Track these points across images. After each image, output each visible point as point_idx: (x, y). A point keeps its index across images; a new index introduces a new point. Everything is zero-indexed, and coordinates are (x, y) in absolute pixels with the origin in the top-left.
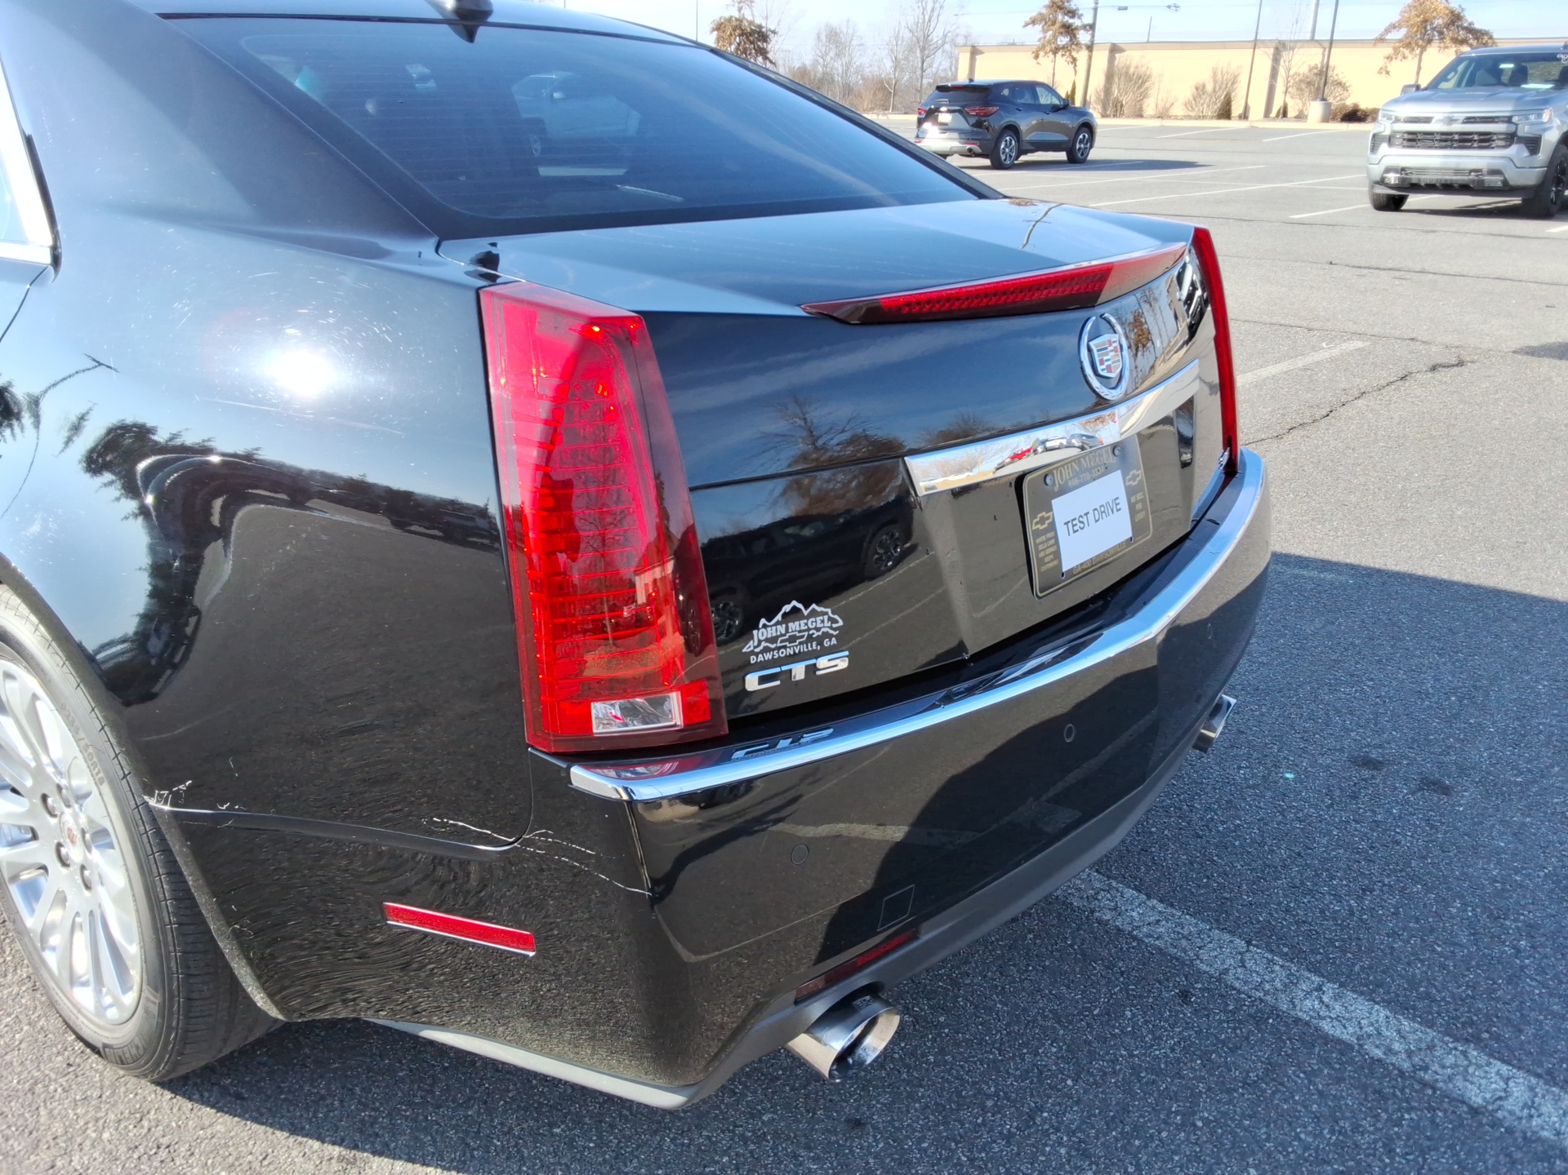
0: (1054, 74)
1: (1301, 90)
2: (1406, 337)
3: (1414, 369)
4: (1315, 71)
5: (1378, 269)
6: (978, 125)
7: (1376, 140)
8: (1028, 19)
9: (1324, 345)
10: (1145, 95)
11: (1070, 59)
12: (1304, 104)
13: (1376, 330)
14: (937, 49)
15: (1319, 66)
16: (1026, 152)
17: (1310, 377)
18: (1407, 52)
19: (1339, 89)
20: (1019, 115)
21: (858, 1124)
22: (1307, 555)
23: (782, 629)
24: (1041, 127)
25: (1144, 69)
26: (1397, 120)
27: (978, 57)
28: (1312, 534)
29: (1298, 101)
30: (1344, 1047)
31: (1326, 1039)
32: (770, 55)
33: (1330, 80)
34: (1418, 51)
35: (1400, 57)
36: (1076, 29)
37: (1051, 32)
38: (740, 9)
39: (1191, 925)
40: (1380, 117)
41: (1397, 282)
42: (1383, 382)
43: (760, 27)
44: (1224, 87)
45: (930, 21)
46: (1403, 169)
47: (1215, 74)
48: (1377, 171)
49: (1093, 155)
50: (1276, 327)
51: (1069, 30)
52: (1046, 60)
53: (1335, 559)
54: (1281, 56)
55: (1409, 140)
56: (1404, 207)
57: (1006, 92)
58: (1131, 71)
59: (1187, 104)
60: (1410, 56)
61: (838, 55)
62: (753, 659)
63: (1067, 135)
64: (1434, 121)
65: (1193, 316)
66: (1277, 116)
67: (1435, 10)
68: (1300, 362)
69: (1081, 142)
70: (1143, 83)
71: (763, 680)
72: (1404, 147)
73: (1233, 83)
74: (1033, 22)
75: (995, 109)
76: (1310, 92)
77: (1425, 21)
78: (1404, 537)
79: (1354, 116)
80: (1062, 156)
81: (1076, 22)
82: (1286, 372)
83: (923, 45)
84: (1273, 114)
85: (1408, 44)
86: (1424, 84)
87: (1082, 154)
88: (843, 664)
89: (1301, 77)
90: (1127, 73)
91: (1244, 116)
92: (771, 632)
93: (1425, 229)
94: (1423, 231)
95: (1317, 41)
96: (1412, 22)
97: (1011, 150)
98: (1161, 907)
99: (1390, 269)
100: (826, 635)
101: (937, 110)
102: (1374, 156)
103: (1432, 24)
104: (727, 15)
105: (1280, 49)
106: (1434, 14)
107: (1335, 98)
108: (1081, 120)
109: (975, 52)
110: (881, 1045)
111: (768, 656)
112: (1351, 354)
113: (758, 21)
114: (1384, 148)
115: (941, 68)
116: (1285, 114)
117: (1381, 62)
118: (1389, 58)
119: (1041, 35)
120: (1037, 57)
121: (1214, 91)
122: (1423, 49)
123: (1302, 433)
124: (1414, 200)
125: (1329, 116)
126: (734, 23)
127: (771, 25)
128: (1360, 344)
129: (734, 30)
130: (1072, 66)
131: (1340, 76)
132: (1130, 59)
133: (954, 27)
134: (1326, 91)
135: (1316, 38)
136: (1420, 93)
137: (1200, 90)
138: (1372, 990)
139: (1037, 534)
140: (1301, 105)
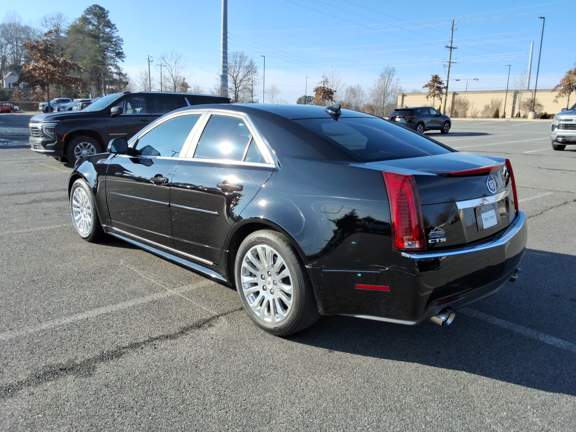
0: (434, 103)
1: (525, 107)
2: (566, 191)
3: (568, 201)
4: (530, 101)
5: (556, 170)
6: (410, 121)
7: (553, 127)
8: (424, 85)
9: (539, 193)
10: (466, 110)
11: (439, 98)
12: (526, 112)
13: (556, 189)
14: (389, 94)
15: (531, 99)
16: (426, 131)
17: (535, 202)
18: (564, 95)
19: (539, 107)
20: (424, 118)
21: (439, 352)
22: (536, 249)
23: (435, 232)
24: (432, 122)
25: (466, 101)
26: (560, 120)
27: (405, 97)
28: (538, 245)
29: (524, 111)
30: (551, 346)
31: (546, 344)
32: (334, 99)
33: (536, 104)
34: (568, 94)
35: (561, 97)
36: (442, 88)
37: (433, 90)
38: (324, 84)
39: (511, 324)
40: (554, 118)
41: (563, 174)
42: (559, 205)
43: (330, 90)
44: (496, 106)
45: (386, 85)
46: (563, 137)
47: (492, 102)
48: (554, 137)
49: (450, 131)
50: (522, 188)
51: (439, 89)
52: (431, 99)
53: (545, 251)
54: (516, 96)
55: (565, 127)
56: (565, 149)
57: (419, 111)
58: (461, 102)
59: (482, 113)
60: (565, 96)
61: (354, 97)
62: (430, 237)
63: (441, 125)
64: (573, 120)
65: (507, 180)
66: (516, 117)
67: (574, 80)
68: (531, 198)
69: (446, 127)
70: (466, 105)
71: (432, 241)
72: (563, 129)
73: (499, 105)
74: (426, 86)
75: (416, 116)
76: (528, 108)
77: (570, 84)
78: (566, 246)
79: (545, 116)
80: (439, 131)
81: (442, 86)
82: (526, 201)
83: (384, 93)
84: (515, 115)
85: (564, 91)
86: (569, 108)
87: (446, 131)
88: (445, 240)
89: (525, 103)
90: (460, 102)
91: (504, 117)
92: (433, 232)
93: (572, 156)
94: (572, 157)
95: (530, 90)
96: (565, 84)
97: (421, 130)
98: (504, 321)
99: (560, 170)
100: (442, 234)
101: (395, 117)
102: (553, 132)
103: (572, 85)
104: (319, 86)
105: (516, 93)
106: (573, 81)
107: (538, 110)
108: (446, 120)
109: (404, 96)
110: (450, 322)
111: (432, 237)
112: (548, 196)
113: (330, 88)
114: (556, 130)
115: (391, 101)
116: (519, 116)
117: (554, 98)
118: (557, 97)
119: (429, 91)
120: (427, 98)
121: (492, 108)
122: (570, 94)
123: (533, 218)
124: (568, 147)
125: (536, 117)
126: (322, 89)
127: (333, 89)
128: (550, 193)
129: (322, 91)
130: (440, 101)
131: (539, 102)
132: (461, 97)
133: (395, 87)
134: (534, 108)
135: (530, 89)
136: (568, 111)
137: (487, 107)
138: (558, 336)
139: (479, 220)
140: (525, 113)
